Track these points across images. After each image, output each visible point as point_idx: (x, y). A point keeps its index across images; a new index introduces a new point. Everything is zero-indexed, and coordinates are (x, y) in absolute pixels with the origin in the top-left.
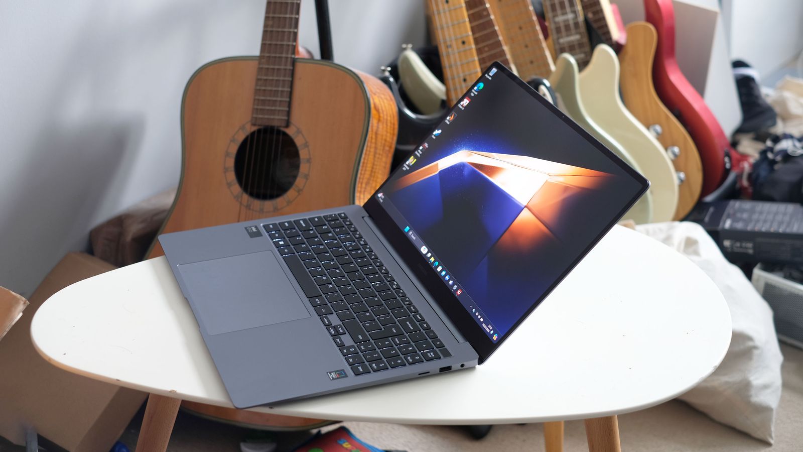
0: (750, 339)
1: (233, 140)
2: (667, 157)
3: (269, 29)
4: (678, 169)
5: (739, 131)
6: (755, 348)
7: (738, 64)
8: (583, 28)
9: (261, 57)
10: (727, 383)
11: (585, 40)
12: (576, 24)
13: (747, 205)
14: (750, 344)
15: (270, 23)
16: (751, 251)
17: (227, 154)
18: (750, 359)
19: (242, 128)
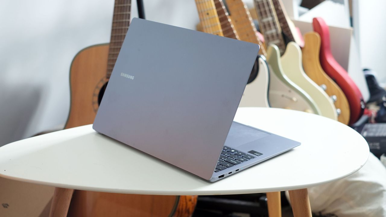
0: (380, 186)
1: (97, 87)
2: (331, 101)
3: (115, 28)
4: (337, 107)
5: (370, 102)
6: (384, 190)
7: (365, 70)
8: (281, 37)
9: (111, 43)
11: (283, 43)
12: (277, 35)
13: (376, 126)
14: (381, 189)
15: (115, 25)
16: (378, 148)
17: (94, 95)
18: (382, 196)
19: (102, 80)
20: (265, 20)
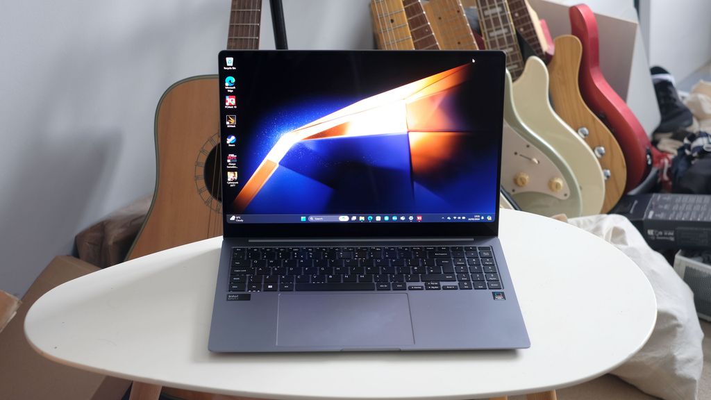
0: (674, 318)
1: (202, 151)
2: (594, 156)
4: (604, 167)
5: (658, 131)
6: (679, 326)
7: (656, 70)
8: (515, 43)
10: (654, 358)
11: (519, 52)
12: (509, 38)
13: (668, 197)
14: (674, 322)
16: (672, 239)
17: (197, 164)
18: (674, 336)
19: (211, 139)
20: (489, 12)
